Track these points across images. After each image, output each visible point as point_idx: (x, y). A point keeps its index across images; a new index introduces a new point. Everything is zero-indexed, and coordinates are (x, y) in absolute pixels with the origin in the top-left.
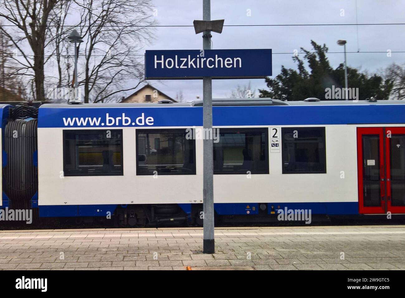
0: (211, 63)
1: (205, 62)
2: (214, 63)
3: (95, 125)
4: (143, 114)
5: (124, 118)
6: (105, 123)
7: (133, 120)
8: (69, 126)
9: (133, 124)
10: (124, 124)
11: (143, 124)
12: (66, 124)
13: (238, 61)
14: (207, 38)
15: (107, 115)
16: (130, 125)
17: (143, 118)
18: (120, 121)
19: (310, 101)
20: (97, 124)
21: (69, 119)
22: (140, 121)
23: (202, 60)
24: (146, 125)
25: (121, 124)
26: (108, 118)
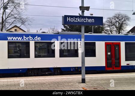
0: (85, 20)
1: (83, 20)
2: (86, 20)
3: (20, 40)
4: (37, 36)
5: (30, 38)
6: (23, 39)
7: (33, 38)
8: (10, 40)
9: (34, 40)
10: (30, 39)
11: (37, 40)
12: (9, 39)
13: (93, 20)
14: (83, 12)
15: (24, 36)
16: (32, 40)
17: (37, 37)
18: (29, 39)
19: (90, 33)
20: (21, 39)
21: (10, 37)
22: (36, 39)
23: (82, 19)
24: (38, 40)
25: (29, 40)
26: (24, 37)
